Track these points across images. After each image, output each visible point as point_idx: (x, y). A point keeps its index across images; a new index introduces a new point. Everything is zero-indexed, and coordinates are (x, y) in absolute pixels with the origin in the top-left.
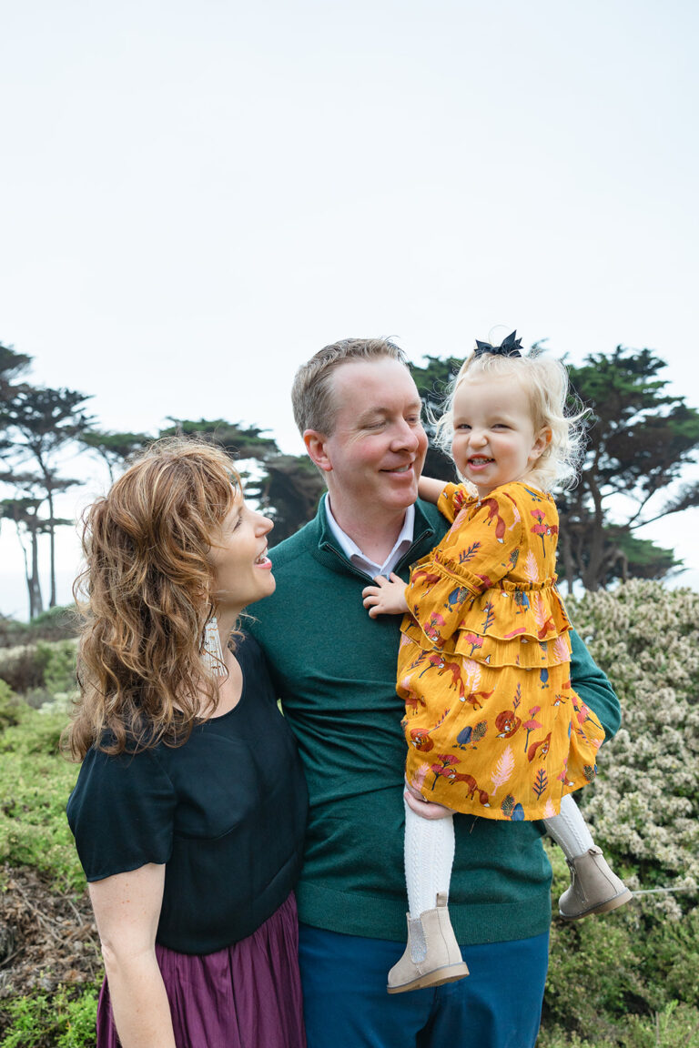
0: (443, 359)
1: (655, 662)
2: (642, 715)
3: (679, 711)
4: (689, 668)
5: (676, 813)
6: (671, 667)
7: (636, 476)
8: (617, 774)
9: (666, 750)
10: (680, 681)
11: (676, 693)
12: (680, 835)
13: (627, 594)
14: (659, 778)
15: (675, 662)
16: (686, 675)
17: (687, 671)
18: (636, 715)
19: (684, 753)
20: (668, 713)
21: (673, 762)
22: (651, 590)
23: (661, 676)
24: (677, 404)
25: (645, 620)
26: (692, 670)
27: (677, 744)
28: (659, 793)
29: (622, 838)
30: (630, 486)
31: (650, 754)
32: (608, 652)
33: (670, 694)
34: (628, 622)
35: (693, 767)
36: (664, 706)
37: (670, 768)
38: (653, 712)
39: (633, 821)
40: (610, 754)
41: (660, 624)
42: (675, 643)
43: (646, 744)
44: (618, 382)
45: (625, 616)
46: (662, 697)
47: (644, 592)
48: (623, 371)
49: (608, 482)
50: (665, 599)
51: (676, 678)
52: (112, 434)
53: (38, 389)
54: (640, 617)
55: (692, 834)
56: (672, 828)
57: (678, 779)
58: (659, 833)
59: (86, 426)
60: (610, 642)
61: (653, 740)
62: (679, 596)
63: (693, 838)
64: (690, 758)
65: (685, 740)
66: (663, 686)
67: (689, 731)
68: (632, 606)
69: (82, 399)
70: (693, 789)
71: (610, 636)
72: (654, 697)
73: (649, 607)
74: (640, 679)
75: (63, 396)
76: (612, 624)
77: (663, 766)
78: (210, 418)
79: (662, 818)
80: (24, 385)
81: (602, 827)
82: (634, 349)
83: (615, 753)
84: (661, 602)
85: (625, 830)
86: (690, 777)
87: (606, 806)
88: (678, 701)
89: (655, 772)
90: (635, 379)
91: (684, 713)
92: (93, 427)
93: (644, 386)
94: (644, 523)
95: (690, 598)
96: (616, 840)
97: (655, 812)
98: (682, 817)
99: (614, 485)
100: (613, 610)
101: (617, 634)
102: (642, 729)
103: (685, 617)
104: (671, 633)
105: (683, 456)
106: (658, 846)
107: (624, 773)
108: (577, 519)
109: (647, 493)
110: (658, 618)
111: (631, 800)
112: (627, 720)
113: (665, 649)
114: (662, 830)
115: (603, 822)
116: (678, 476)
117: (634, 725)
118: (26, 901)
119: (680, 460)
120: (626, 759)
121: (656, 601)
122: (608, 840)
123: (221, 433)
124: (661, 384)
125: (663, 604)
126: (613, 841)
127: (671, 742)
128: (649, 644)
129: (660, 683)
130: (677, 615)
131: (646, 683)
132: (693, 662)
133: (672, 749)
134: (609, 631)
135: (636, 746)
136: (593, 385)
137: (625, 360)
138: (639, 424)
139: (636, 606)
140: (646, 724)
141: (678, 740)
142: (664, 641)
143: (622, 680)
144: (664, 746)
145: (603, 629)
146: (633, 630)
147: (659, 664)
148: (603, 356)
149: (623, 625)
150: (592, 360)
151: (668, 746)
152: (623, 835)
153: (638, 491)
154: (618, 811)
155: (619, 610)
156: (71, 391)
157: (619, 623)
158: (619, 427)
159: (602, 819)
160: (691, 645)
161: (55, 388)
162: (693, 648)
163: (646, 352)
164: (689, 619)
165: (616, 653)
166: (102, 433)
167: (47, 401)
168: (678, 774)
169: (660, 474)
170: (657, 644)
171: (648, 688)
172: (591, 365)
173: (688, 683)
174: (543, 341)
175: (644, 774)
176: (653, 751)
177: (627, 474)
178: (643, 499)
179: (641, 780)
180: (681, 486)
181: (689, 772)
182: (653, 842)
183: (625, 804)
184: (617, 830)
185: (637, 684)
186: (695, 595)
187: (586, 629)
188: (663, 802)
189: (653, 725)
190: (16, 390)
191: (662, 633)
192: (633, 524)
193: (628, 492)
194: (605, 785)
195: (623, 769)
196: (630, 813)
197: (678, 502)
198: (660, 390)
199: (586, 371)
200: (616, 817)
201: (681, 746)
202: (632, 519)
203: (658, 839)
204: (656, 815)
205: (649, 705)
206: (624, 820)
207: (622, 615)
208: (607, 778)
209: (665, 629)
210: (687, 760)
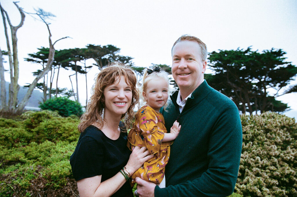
0: (224, 51)
1: (272, 136)
2: (265, 152)
3: (277, 153)
4: (282, 139)
5: (273, 185)
6: (276, 138)
7: (276, 83)
8: (255, 170)
9: (272, 164)
10: (279, 143)
11: (277, 146)
12: (274, 192)
13: (265, 115)
14: (269, 173)
15: (278, 137)
16: (281, 141)
17: (281, 140)
18: (263, 152)
19: (278, 165)
20: (273, 153)
21: (274, 168)
22: (273, 115)
23: (273, 141)
24: (289, 64)
25: (270, 124)
26: (283, 140)
27: (276, 163)
28: (268, 177)
29: (254, 191)
30: (275, 86)
31: (267, 165)
32: (257, 132)
33: (274, 147)
34: (264, 124)
35: (280, 170)
36: (272, 150)
37: (273, 170)
38: (269, 152)
39: (258, 186)
40: (254, 164)
41: (274, 125)
42: (278, 131)
43: (265, 161)
44: (272, 58)
45: (264, 122)
46: (272, 148)
47: (270, 115)
48: (273, 55)
49: (268, 84)
50: (276, 118)
51: (278, 142)
52: (138, 67)
53: (121, 56)
54: (268, 123)
55: (278, 192)
56: (272, 189)
57: (275, 173)
58: (267, 191)
59: (132, 65)
60: (258, 130)
61: (268, 160)
62: (281, 117)
63: (278, 193)
64: (280, 168)
65: (279, 161)
66: (273, 144)
67: (280, 159)
68: (266, 119)
69: (131, 59)
70: (279, 177)
71: (258, 128)
72: (270, 147)
73: (271, 120)
74: (266, 141)
75: (127, 58)
76: (259, 124)
77: (271, 169)
78: (162, 64)
79: (269, 185)
80: (118, 55)
81: (248, 186)
82: (277, 49)
83: (255, 163)
84: (275, 118)
85: (255, 188)
86: (279, 173)
87: (250, 180)
88: (278, 149)
89: (268, 171)
90: (277, 57)
91: (279, 153)
92: (134, 66)
93: (279, 59)
94: (278, 96)
95: (285, 118)
96: (252, 191)
97: (266, 183)
98: (275, 186)
99: (270, 85)
100: (260, 120)
101: (260, 127)
102: (265, 157)
103: (283, 123)
104: (277, 128)
105: (290, 78)
106: (266, 194)
107: (257, 170)
108: (259, 94)
109: (280, 88)
110: (274, 123)
111: (258, 179)
112: (260, 153)
113: (275, 133)
114: (267, 190)
115: (249, 185)
116: (289, 84)
117: (262, 155)
118: (71, 189)
119: (290, 79)
120: (259, 166)
121: (274, 118)
122: (250, 191)
123: (165, 68)
124: (284, 59)
125: (276, 119)
126: (251, 191)
127: (274, 162)
128: (271, 131)
129: (273, 143)
130: (280, 123)
131: (268, 143)
132: (284, 137)
133: (274, 164)
134: (258, 126)
135: (262, 162)
136: (265, 58)
137: (274, 52)
138: (278, 69)
139: (267, 119)
140: (266, 155)
141: (276, 161)
142: (275, 130)
143: (261, 141)
144: (271, 163)
145: (256, 125)
146: (266, 126)
147: (273, 137)
148: (268, 51)
149: (263, 125)
150: (265, 52)
151: (273, 163)
152: (254, 190)
153: (277, 87)
154: (254, 182)
155: (261, 120)
156: (129, 57)
157: (261, 124)
158: (272, 70)
159: (249, 184)
160: (284, 132)
161: (125, 56)
162: (284, 133)
163: (280, 50)
164: (284, 124)
165: (260, 133)
166: (136, 67)
167: (123, 59)
168: (275, 172)
169: (284, 83)
170: (273, 131)
171: (269, 144)
172: (264, 53)
173: (282, 144)
174: (251, 46)
175: (264, 171)
176: (267, 164)
177: (274, 82)
178: (278, 89)
179: (262, 173)
180: (290, 86)
181: (279, 172)
182: (264, 193)
183: (256, 180)
184: (253, 188)
185: (265, 143)
186: (287, 117)
187: (251, 125)
188: (269, 180)
189: (268, 156)
190: (116, 57)
191: (275, 128)
192: (275, 96)
193: (274, 87)
194: (252, 173)
195: (257, 169)
196: (258, 183)
197: (288, 91)
198: (284, 60)
199: (263, 54)
200: (253, 183)
201: (277, 163)
202: (275, 95)
203: (266, 192)
204: (266, 184)
205: (268, 150)
206: (255, 185)
207: (262, 121)
208: (252, 171)
209: (276, 127)
210: (279, 168)
